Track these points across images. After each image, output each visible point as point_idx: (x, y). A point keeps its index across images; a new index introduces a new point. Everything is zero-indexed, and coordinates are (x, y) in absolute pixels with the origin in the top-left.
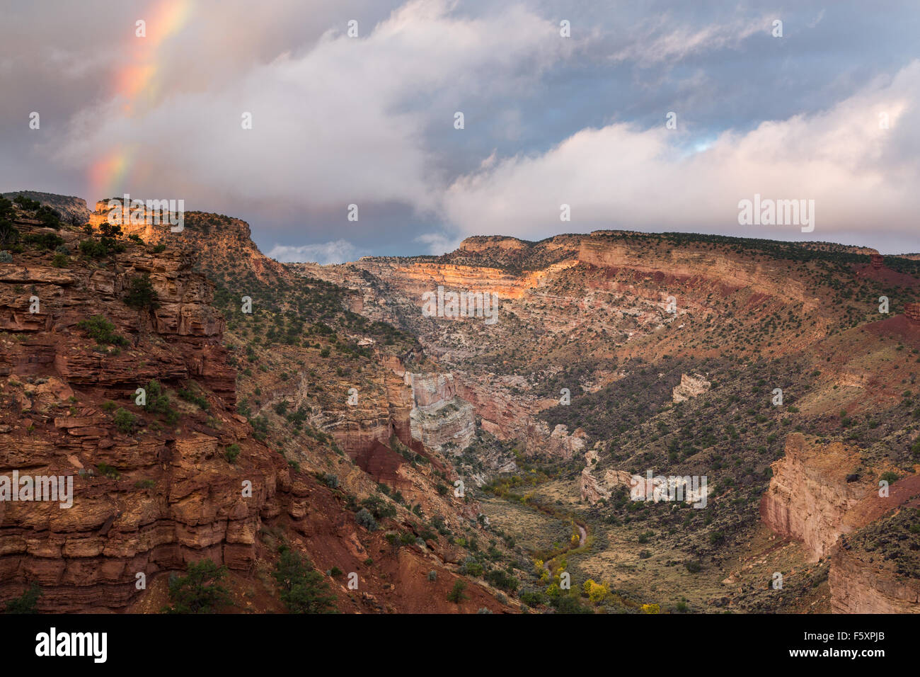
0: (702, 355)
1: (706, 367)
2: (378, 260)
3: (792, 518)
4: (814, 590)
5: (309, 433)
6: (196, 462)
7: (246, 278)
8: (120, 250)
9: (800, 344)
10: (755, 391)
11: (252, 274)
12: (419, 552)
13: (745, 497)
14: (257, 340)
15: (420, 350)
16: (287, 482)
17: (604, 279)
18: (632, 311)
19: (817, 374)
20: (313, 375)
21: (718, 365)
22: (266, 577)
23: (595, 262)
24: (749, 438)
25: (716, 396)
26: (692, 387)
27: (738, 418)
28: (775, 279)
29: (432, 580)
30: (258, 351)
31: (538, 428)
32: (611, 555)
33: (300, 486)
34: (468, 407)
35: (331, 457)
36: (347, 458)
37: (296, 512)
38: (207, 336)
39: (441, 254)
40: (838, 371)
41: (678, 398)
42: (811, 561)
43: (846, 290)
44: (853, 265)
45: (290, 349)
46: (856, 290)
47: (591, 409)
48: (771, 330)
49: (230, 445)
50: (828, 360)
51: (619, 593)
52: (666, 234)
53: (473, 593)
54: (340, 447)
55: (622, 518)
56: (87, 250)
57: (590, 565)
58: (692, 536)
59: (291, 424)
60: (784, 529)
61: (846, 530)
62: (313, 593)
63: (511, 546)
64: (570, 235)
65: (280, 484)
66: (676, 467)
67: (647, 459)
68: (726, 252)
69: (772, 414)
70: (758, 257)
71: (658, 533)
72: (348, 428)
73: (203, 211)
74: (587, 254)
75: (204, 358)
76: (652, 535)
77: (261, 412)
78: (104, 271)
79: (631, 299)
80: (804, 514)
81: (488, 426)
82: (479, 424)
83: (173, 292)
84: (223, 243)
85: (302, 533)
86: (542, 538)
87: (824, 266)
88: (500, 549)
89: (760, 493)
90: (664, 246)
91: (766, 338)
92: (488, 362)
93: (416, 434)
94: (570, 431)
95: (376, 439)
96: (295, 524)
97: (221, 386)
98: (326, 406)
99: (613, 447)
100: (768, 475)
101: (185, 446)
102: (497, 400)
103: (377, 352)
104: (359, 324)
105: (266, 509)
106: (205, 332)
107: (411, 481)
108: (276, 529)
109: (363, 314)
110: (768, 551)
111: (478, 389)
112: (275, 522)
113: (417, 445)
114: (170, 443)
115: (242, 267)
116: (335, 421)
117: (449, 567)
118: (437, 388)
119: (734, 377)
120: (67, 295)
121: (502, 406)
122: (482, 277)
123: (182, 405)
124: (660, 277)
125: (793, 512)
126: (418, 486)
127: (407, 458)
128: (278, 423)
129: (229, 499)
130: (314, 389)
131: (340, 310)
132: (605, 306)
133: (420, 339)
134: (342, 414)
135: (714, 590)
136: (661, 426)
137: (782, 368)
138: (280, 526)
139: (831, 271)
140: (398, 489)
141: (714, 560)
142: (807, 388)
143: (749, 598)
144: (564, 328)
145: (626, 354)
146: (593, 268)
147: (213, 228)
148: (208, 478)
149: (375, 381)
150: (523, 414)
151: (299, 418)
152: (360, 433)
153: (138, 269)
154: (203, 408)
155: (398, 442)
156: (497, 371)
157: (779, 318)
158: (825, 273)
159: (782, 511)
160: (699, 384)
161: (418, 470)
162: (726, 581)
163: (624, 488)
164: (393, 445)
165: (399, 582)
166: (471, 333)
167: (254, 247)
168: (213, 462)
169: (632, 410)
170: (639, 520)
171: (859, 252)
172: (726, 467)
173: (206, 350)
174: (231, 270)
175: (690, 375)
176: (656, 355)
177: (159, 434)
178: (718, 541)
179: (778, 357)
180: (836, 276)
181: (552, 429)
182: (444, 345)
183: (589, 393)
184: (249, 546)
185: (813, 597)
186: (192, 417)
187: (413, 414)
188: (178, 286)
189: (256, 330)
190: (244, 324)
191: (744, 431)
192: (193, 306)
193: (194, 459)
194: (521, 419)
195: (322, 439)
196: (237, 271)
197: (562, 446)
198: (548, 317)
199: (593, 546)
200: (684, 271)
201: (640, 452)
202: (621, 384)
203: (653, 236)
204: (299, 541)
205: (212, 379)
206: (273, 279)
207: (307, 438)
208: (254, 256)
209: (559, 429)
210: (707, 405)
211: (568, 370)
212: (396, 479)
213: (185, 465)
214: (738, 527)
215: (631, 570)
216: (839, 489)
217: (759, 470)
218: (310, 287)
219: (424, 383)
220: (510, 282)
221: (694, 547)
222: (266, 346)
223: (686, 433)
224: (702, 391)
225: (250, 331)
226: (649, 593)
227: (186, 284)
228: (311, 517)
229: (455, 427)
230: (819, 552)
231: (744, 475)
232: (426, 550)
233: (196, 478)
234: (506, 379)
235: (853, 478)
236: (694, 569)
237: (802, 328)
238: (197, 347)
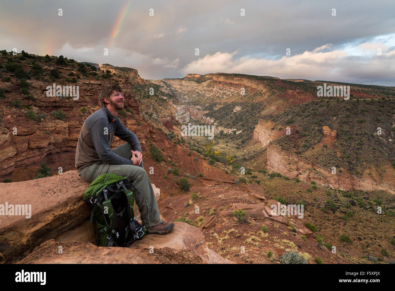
0: (240, 102)
1: (241, 104)
2: (167, 79)
3: (259, 138)
4: (263, 153)
5: (153, 119)
6: (131, 126)
7: (137, 83)
8: (111, 76)
9: (262, 99)
10: (252, 110)
11: (138, 82)
12: (181, 145)
13: (249, 133)
14: (141, 97)
15: (177, 100)
16: (151, 130)
17: (219, 84)
18: (225, 91)
19: (265, 106)
20: (154, 106)
21: (244, 104)
22: (148, 151)
23: (217, 80)
24: (250, 120)
25: (243, 111)
26: (238, 109)
27: (248, 116)
28: (257, 84)
29: (184, 151)
30: (141, 100)
31: (203, 118)
32: (220, 145)
33: (155, 131)
34: (188, 113)
35: (158, 124)
36: (162, 124)
37: (153, 137)
38: (132, 97)
39: (181, 78)
40: (270, 105)
41: (235, 111)
42: (263, 147)
43: (272, 87)
44: (274, 82)
45: (148, 100)
46: (275, 87)
47: (215, 113)
48: (256, 96)
49: (139, 122)
50: (268, 103)
51: (221, 153)
52: (233, 74)
53: (193, 155)
54: (160, 122)
55: (222, 137)
56: (103, 76)
57: (215, 147)
58: (237, 141)
59: (149, 117)
60: (257, 140)
61: (271, 140)
62: (159, 154)
63: (198, 143)
64: (211, 74)
65: (150, 130)
66: (234, 126)
67: (228, 125)
68: (246, 78)
69: (255, 115)
70: (253, 79)
71: (230, 141)
72: (162, 118)
73: (127, 67)
74: (215, 78)
75: (132, 102)
76: (229, 141)
77: (142, 114)
78: (108, 82)
79: (225, 89)
80: (262, 137)
81: (192, 117)
82: (190, 117)
83: (124, 87)
84: (131, 75)
85: (155, 141)
86: (204, 142)
87: (268, 82)
88: (195, 144)
89: (252, 132)
90: (232, 77)
91: (254, 98)
92: (192, 103)
93: (177, 119)
94: (211, 118)
95: (168, 120)
96: (154, 139)
97: (136, 108)
98: (157, 112)
99: (220, 122)
100: (254, 128)
101: (129, 122)
102: (194, 111)
103: (168, 100)
104: (163, 94)
105: (147, 136)
106: (132, 96)
107: (176, 129)
108: (149, 140)
109: (164, 91)
110: (253, 144)
111: (190, 109)
112: (149, 139)
113: (177, 121)
114: (125, 121)
115: (136, 80)
116: (159, 116)
117: (187, 148)
118: (181, 109)
119: (247, 107)
120: (99, 87)
121: (195, 113)
122: (191, 83)
123: (127, 113)
124: (231, 84)
125: (259, 136)
126: (178, 130)
127: (175, 124)
128: (146, 116)
129: (139, 134)
130: (154, 109)
131: (159, 91)
132: (219, 90)
133: (177, 97)
134: (160, 114)
135: (242, 153)
136: (231, 117)
137: (258, 104)
138: (150, 140)
139: (269, 83)
140: (173, 131)
141: (242, 146)
142: (263, 109)
143: (249, 154)
144: (209, 95)
145: (223, 101)
146: (216, 81)
147: (129, 71)
148: (134, 129)
149: (168, 107)
150: (200, 114)
151: (151, 115)
152: (165, 119)
153: (116, 81)
154: (132, 113)
155: (173, 121)
156: (194, 105)
157: (257, 93)
158: (268, 83)
159: (257, 136)
160: (239, 108)
161: (178, 127)
162: (244, 151)
163: (222, 131)
164: (172, 121)
165: (177, 152)
166: (188, 96)
167: (139, 76)
168: (135, 125)
169: (224, 114)
170: (225, 138)
171: (275, 79)
172: (245, 126)
173: (132, 100)
174: (133, 81)
175: (237, 106)
176: (230, 101)
177: (123, 119)
178: (243, 142)
179: (257, 102)
180: (270, 84)
181: (207, 118)
182: (182, 99)
183: (215, 110)
184: (144, 144)
185: (263, 154)
186: (130, 115)
187: (176, 114)
188: (125, 85)
189: (140, 95)
190: (137, 94)
191: (249, 119)
192: (129, 90)
193: (131, 125)
194: (200, 115)
195: (156, 120)
196: (135, 81)
197: (209, 122)
198: (206, 93)
199: (216, 143)
200: (237, 82)
201: (226, 123)
202: (222, 108)
203: (230, 74)
204: (155, 143)
205: (134, 107)
206: (143, 83)
207: (153, 120)
208: (139, 78)
209: (208, 118)
210: (241, 113)
211: (210, 105)
212: (173, 129)
213: (129, 126)
214: (247, 139)
215: (224, 148)
216: (270, 131)
217: (252, 127)
218: (152, 85)
219: (178, 107)
220: (197, 84)
221: (238, 144)
222: (143, 99)
223: (236, 119)
224: (240, 110)
225: (139, 95)
226: (228, 153)
227: (127, 85)
228: (157, 138)
229: (185, 117)
230: (264, 145)
231: (249, 128)
232: (182, 145)
233: (132, 129)
234: (196, 107)
235: (273, 129)
236: (238, 148)
237: (262, 96)
238: (130, 99)
